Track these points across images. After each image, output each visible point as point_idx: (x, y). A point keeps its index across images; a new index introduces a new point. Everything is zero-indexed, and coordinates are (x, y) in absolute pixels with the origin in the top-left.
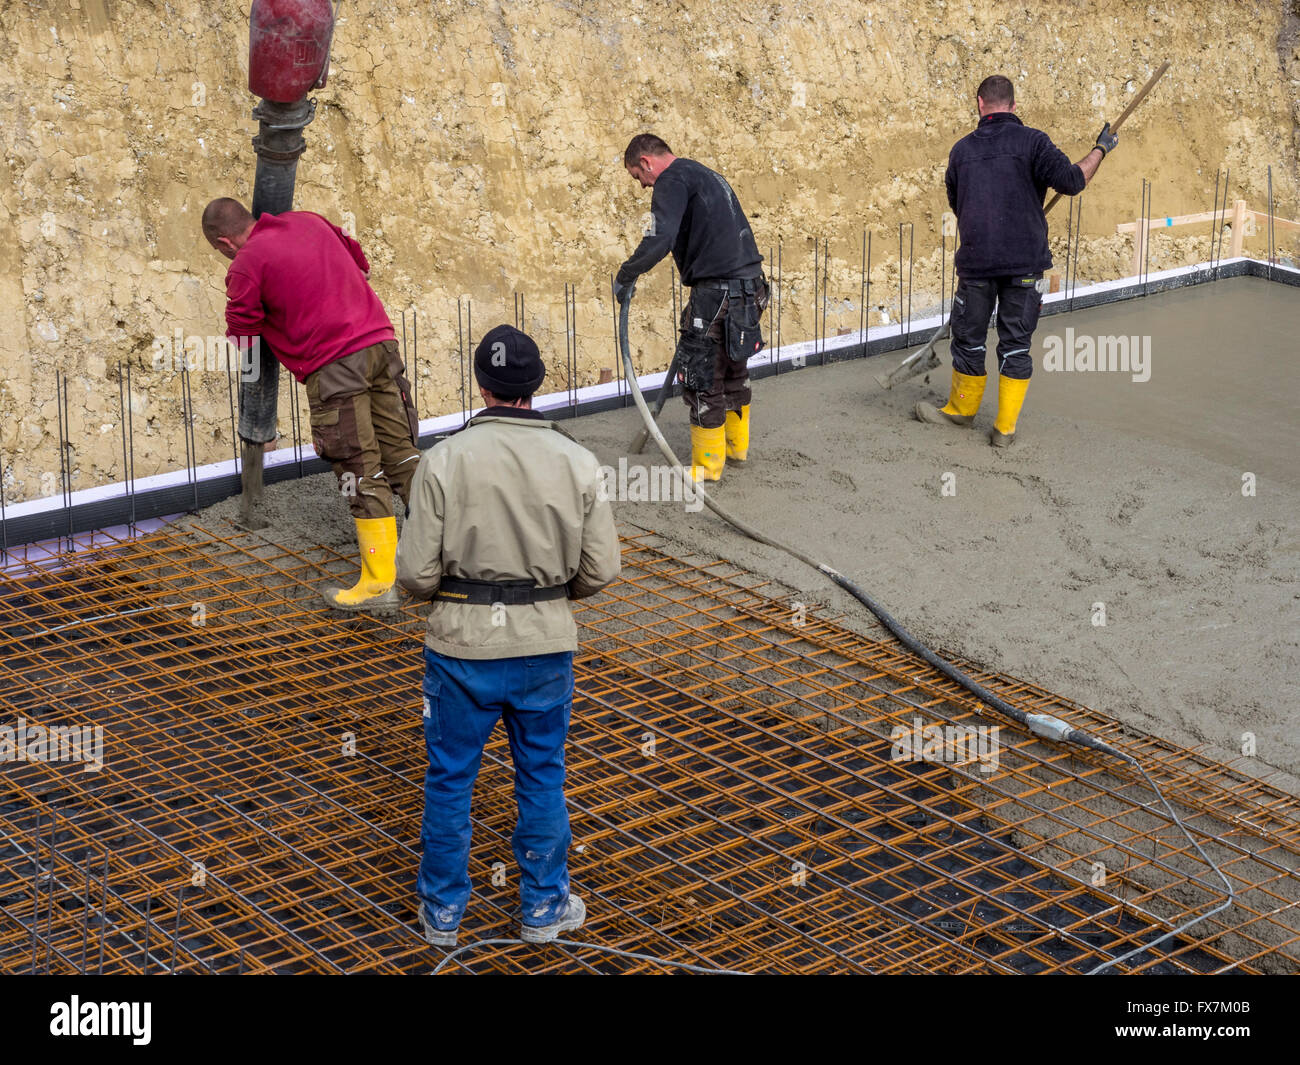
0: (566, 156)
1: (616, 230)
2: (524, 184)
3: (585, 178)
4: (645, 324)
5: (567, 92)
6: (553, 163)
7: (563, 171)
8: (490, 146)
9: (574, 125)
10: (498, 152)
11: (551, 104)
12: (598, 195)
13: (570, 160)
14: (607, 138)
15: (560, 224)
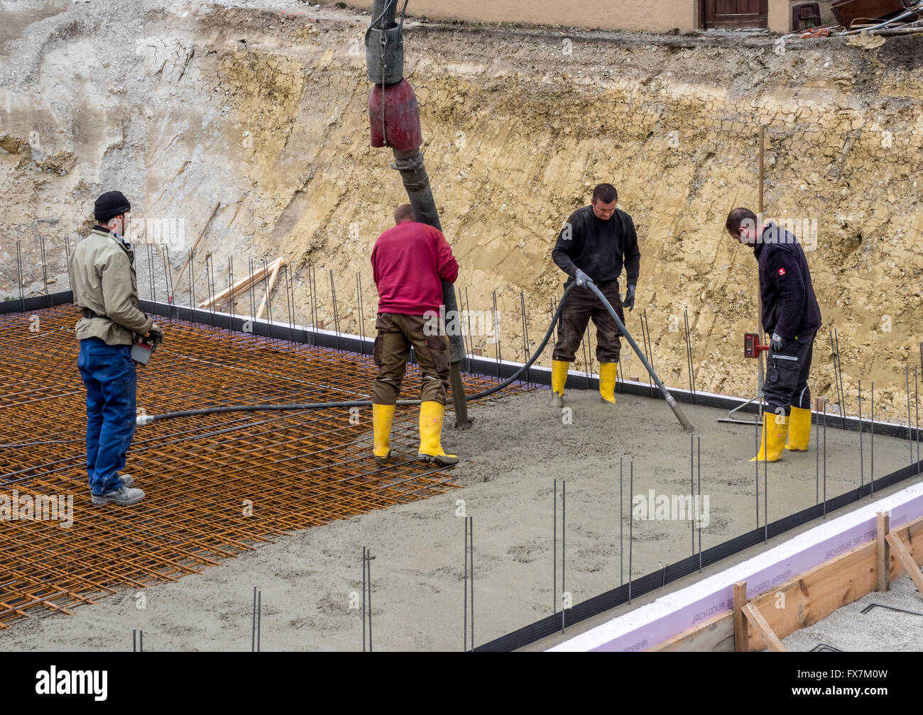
0: (691, 258)
1: (696, 308)
2: (655, 266)
3: (695, 273)
4: (676, 368)
5: (717, 221)
6: (681, 260)
7: (684, 265)
8: (648, 241)
9: (709, 241)
10: (651, 245)
11: (702, 226)
12: (698, 285)
13: (692, 261)
14: (727, 254)
15: (661, 295)
